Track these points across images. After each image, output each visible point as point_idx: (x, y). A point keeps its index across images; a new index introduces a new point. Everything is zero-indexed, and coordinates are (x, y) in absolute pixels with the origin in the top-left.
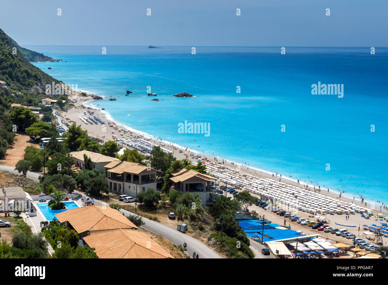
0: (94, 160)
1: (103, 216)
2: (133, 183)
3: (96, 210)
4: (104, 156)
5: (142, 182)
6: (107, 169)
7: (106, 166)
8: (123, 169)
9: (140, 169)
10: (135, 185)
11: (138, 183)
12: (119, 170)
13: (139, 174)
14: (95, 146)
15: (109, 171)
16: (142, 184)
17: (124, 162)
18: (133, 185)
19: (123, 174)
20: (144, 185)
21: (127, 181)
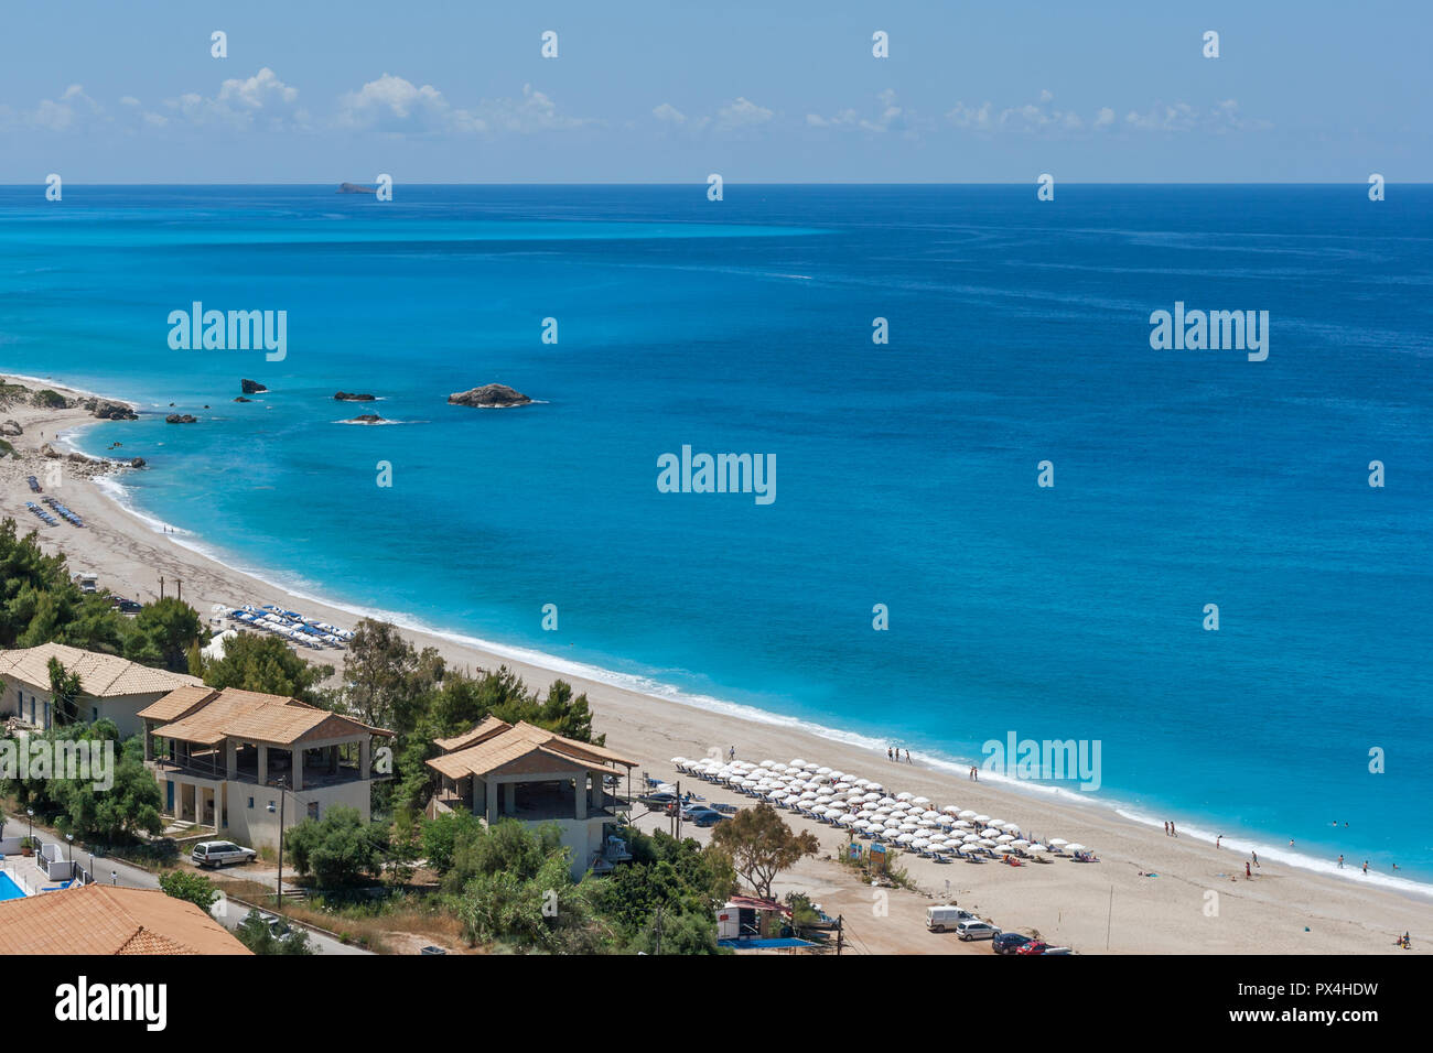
0: (93, 685)
1: (130, 933)
2: (267, 785)
3: (100, 908)
4: (139, 669)
5: (304, 779)
6: (153, 723)
7: (148, 713)
8: (223, 722)
9: (294, 721)
10: (275, 793)
11: (289, 784)
12: (203, 730)
13: (293, 742)
14: (98, 626)
15: (159, 732)
16: (305, 788)
17: (228, 692)
18: (265, 794)
19: (222, 745)
20: (319, 794)
21: (238, 778)
